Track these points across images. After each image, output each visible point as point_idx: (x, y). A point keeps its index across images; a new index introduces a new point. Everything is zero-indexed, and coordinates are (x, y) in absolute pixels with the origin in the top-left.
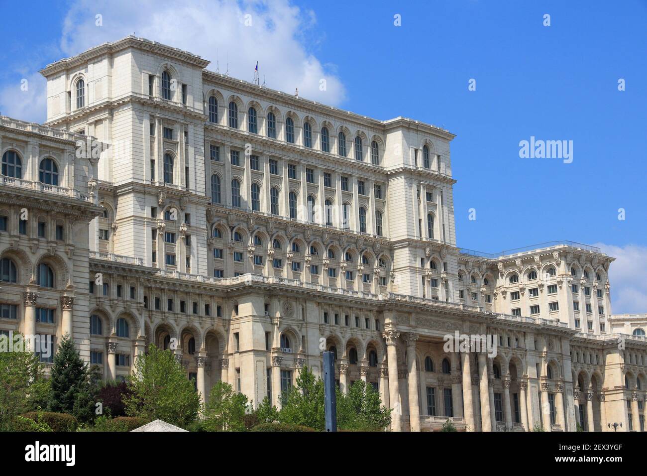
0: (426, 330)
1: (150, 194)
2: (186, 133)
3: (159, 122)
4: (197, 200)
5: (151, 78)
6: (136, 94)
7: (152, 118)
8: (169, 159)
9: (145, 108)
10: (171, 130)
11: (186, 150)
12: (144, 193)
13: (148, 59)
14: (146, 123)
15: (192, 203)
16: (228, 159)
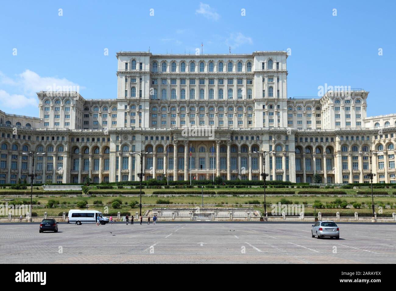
0: (194, 139)
1: (124, 102)
2: (141, 79)
3: (129, 77)
4: (145, 101)
5: (126, 64)
6: (120, 70)
7: (126, 77)
8: (133, 89)
9: (123, 74)
10: (135, 79)
11: (141, 85)
12: (122, 102)
13: (126, 57)
14: (124, 78)
15: (142, 102)
16: (169, 83)
